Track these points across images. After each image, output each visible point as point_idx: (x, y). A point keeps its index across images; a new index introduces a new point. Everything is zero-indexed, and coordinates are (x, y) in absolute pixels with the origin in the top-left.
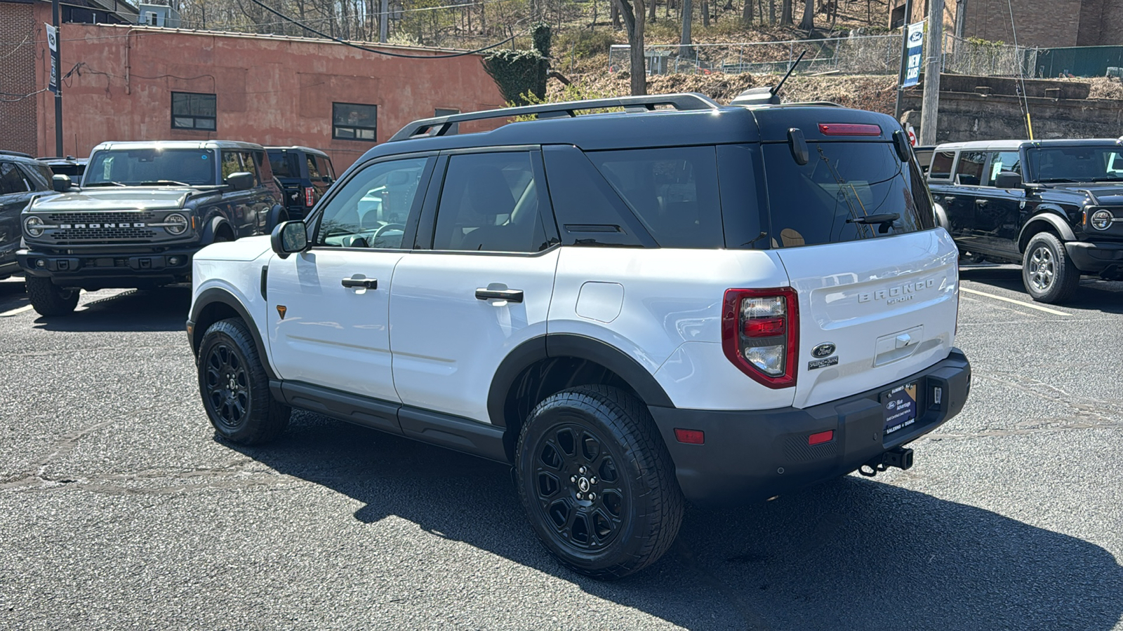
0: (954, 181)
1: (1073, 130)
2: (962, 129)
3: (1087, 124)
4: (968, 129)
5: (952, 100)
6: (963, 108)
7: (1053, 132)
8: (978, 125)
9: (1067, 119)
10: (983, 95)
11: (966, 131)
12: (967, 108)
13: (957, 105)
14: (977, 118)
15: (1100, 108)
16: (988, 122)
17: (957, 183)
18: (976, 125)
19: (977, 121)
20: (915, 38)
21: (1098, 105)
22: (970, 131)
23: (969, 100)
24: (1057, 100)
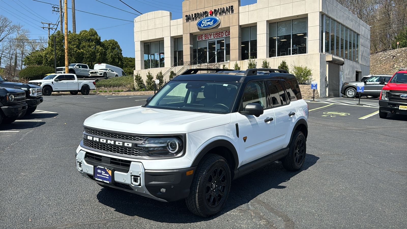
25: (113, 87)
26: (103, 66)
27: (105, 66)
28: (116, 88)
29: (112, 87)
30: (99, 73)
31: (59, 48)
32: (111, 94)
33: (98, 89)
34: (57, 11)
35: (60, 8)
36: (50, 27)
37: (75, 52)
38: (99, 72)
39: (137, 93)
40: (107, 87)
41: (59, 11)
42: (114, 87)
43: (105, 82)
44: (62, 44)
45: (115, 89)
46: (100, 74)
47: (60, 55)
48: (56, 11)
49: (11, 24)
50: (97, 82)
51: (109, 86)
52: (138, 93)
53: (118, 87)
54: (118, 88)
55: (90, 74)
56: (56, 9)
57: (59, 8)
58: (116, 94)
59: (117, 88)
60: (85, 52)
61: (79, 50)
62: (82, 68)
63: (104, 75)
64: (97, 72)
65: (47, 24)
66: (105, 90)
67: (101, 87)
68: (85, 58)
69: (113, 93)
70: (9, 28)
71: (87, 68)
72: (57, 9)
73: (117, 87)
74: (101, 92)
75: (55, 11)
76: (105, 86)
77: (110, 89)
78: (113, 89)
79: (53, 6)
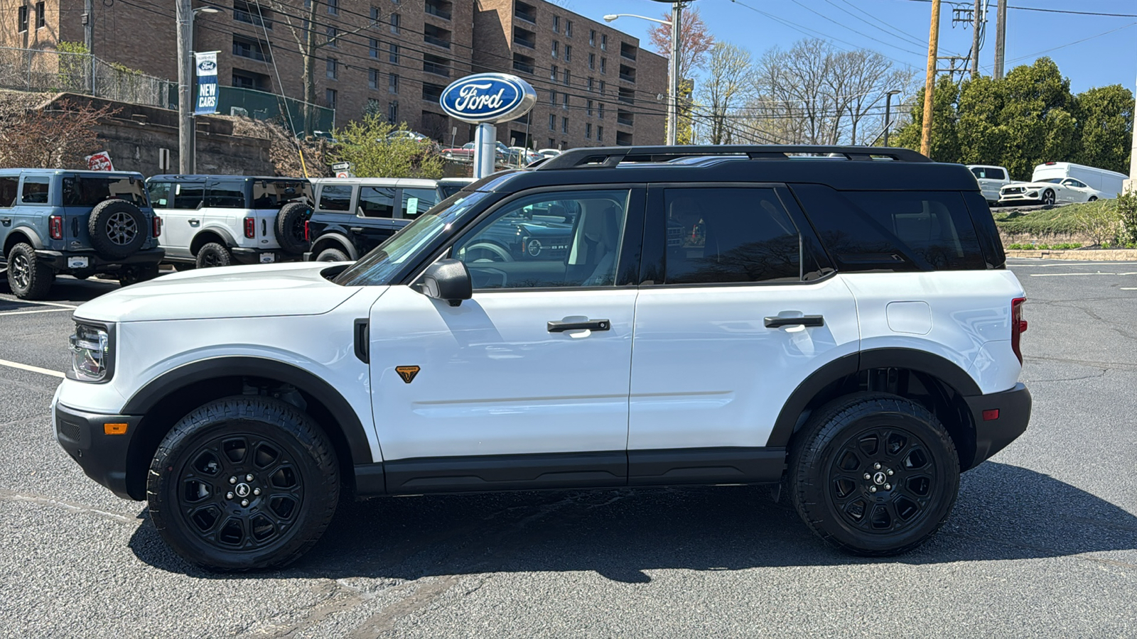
0: (356, 214)
1: (225, 163)
2: (125, 156)
3: (237, 159)
4: (131, 156)
5: (111, 125)
6: (122, 134)
7: (209, 164)
8: (140, 152)
9: (218, 153)
10: (141, 124)
11: (128, 158)
12: (126, 135)
13: (117, 132)
14: (138, 145)
15: (245, 145)
16: (148, 150)
17: (361, 215)
18: (138, 153)
19: (138, 148)
20: (205, 66)
21: (243, 142)
22: (133, 159)
23: (128, 127)
24: (208, 134)
25: (1055, 234)
26: (1060, 170)
27: (1066, 170)
28: (1064, 239)
29: (1053, 234)
30: (1029, 190)
31: (936, 125)
32: (1037, 256)
33: (1011, 239)
34: (967, 20)
35: (975, 10)
36: (955, 68)
37: (982, 132)
38: (1029, 188)
39: (1114, 255)
40: (1038, 234)
41: (972, 18)
42: (1058, 235)
43: (1037, 219)
44: (945, 115)
45: (1062, 240)
46: (1031, 196)
47: (938, 143)
48: (964, 21)
49: (889, 69)
50: (1015, 219)
51: (1043, 231)
52: (1120, 253)
53: (1071, 235)
54: (1068, 238)
55: (1001, 195)
56: (963, 15)
57: (973, 11)
58: (1053, 256)
59: (1066, 236)
60: (1011, 133)
61: (994, 128)
62: (987, 176)
63: (1044, 197)
64: (1024, 189)
65: (948, 59)
66: (1031, 242)
67: (1020, 235)
68: (1008, 149)
69: (1043, 254)
70: (882, 82)
71: (1002, 177)
72: (967, 13)
73: (1066, 233)
74: (1015, 249)
75: (959, 20)
76: (1031, 230)
77: (1046, 239)
78: (1055, 241)
79: (955, 7)
